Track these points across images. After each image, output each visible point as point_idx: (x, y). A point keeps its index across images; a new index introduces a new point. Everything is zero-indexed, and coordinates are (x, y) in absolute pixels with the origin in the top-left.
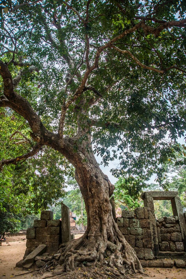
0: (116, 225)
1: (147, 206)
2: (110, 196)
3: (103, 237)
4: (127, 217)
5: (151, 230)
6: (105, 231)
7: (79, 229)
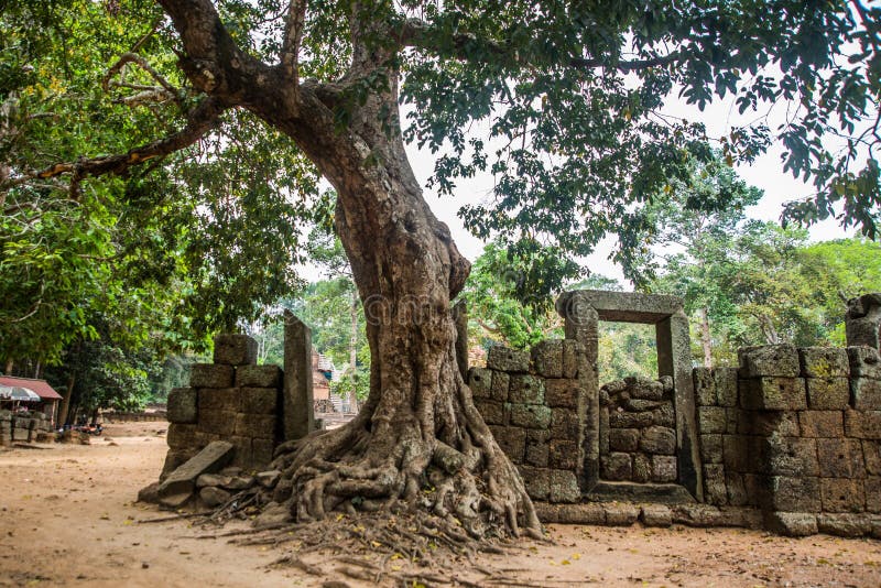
0: (467, 392)
1: (575, 338)
2: (453, 295)
3: (422, 426)
4: (504, 369)
5: (581, 416)
6: (428, 409)
7: (340, 410)
